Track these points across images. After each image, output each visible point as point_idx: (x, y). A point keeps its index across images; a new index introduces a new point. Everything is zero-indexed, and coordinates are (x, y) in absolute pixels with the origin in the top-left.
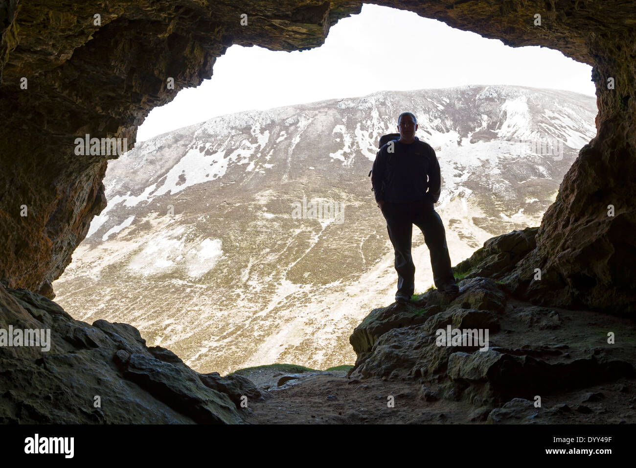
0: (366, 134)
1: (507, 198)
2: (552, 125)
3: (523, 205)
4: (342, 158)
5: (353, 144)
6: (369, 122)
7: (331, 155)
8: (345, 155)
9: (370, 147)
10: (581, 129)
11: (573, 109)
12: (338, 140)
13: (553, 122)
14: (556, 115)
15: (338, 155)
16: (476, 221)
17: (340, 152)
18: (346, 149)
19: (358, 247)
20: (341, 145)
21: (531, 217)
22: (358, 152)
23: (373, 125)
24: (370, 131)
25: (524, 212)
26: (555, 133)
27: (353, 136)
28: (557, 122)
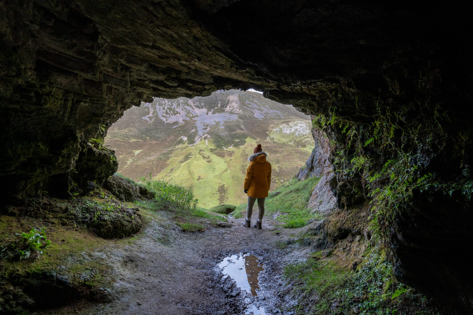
0: (161, 107)
1: (226, 140)
2: (248, 107)
3: (233, 142)
4: (148, 119)
5: (154, 113)
6: (163, 102)
7: (143, 118)
8: (150, 118)
9: (163, 114)
10: (260, 110)
11: (258, 101)
12: (147, 110)
13: (249, 105)
14: (251, 103)
15: (146, 118)
16: (212, 150)
17: (147, 116)
18: (150, 115)
19: (153, 164)
20: (148, 113)
21: (236, 148)
22: (157, 117)
23: (165, 104)
24: (164, 106)
25: (233, 146)
26: (249, 111)
27: (155, 109)
28: (251, 106)
